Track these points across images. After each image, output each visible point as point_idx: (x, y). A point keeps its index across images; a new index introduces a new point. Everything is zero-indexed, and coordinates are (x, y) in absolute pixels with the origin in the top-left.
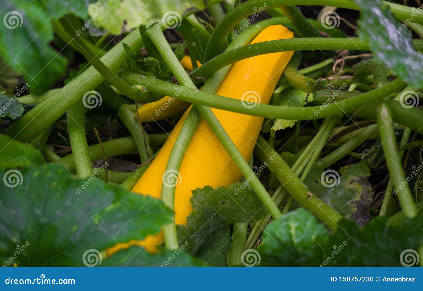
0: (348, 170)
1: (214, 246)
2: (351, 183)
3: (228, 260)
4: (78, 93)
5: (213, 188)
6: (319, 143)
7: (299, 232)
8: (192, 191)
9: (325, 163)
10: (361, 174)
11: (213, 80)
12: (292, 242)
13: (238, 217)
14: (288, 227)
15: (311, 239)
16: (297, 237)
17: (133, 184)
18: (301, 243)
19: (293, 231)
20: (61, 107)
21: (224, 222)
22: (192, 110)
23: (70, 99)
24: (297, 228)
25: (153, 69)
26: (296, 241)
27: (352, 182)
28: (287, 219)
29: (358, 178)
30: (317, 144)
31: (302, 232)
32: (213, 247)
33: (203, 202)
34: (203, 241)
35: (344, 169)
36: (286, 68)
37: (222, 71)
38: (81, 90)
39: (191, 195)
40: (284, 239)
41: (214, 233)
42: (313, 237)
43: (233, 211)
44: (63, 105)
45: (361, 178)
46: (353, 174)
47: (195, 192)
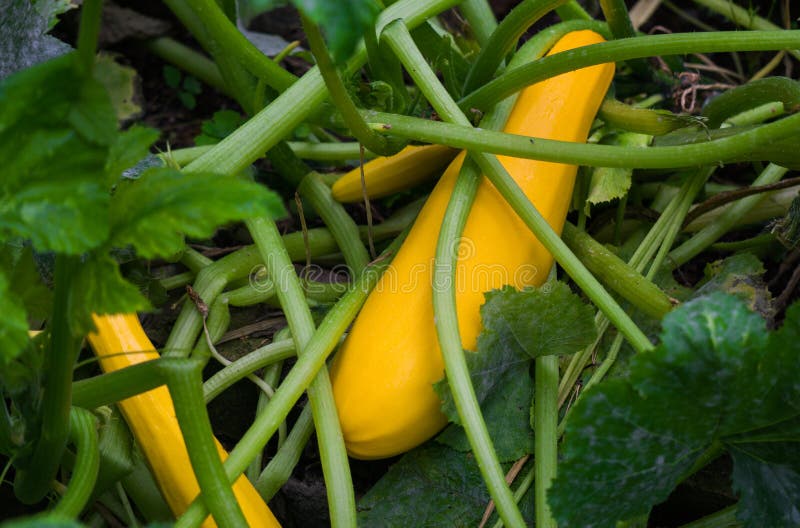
0: (721, 267)
1: (506, 396)
2: (735, 285)
3: (532, 417)
4: (261, 141)
5: (519, 289)
6: (673, 220)
7: (721, 328)
8: (485, 294)
9: (673, 262)
10: (749, 271)
11: (494, 117)
12: (710, 341)
13: (547, 345)
14: (703, 319)
15: (741, 339)
16: (717, 335)
17: (366, 291)
18: (725, 343)
19: (711, 325)
20: (231, 165)
21: (522, 354)
22: (465, 164)
23: (248, 151)
24: (717, 321)
25: (382, 103)
26: (716, 340)
27: (736, 283)
28: (698, 308)
29: (745, 277)
30: (668, 224)
31: (726, 327)
32: (504, 398)
33: (497, 316)
34: (492, 384)
35: (713, 267)
36: (603, 101)
37: (506, 104)
38: (266, 136)
39: (483, 301)
40: (698, 337)
41: (505, 374)
42: (745, 335)
43: (540, 334)
44: (235, 161)
45: (751, 277)
46: (735, 271)
47: (488, 296)
